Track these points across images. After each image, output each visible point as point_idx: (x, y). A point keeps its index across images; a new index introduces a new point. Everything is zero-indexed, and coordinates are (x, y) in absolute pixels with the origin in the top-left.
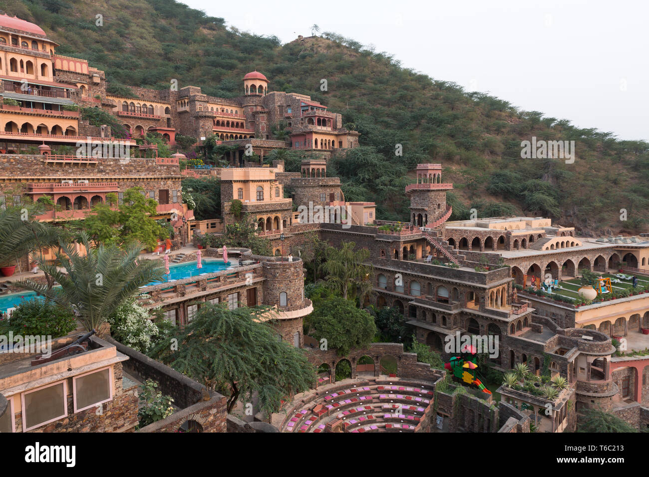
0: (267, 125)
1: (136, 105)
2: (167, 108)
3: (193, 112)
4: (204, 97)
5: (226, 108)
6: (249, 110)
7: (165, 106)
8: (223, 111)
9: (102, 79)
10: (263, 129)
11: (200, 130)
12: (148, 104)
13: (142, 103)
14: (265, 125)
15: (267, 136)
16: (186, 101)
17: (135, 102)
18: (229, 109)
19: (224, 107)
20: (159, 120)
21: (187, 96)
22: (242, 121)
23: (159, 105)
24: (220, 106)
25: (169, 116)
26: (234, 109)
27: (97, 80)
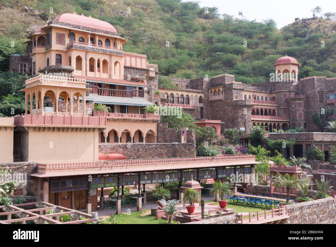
0: (305, 112)
1: (175, 96)
2: (201, 97)
3: (229, 101)
4: (240, 84)
5: (257, 94)
6: (282, 96)
7: (199, 95)
8: (255, 98)
9: (156, 73)
10: (300, 117)
11: (239, 120)
12: (185, 94)
13: (180, 93)
14: (303, 113)
15: (305, 123)
16: (221, 89)
17: (175, 93)
18: (260, 95)
19: (255, 94)
20: (194, 110)
21: (222, 85)
22: (274, 108)
23: (194, 95)
24: (252, 93)
25: (201, 105)
26: (264, 95)
27: (152, 74)
